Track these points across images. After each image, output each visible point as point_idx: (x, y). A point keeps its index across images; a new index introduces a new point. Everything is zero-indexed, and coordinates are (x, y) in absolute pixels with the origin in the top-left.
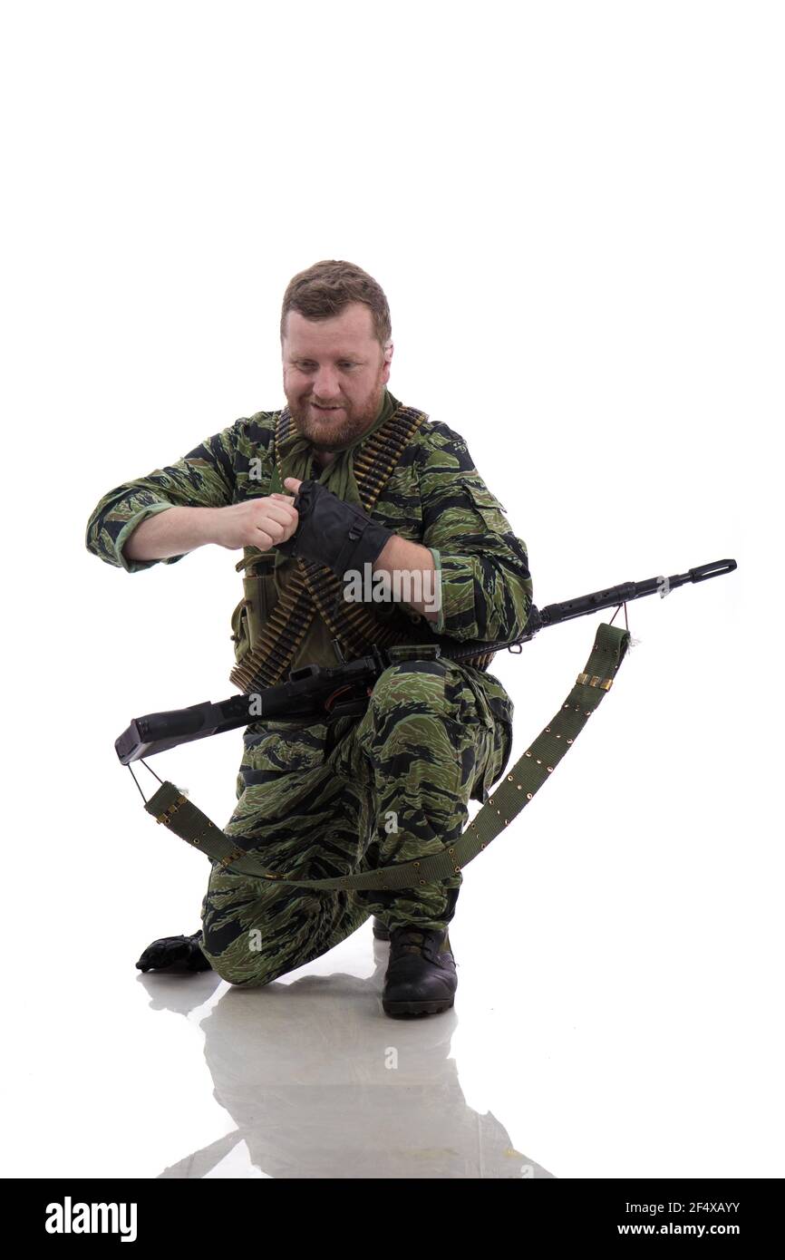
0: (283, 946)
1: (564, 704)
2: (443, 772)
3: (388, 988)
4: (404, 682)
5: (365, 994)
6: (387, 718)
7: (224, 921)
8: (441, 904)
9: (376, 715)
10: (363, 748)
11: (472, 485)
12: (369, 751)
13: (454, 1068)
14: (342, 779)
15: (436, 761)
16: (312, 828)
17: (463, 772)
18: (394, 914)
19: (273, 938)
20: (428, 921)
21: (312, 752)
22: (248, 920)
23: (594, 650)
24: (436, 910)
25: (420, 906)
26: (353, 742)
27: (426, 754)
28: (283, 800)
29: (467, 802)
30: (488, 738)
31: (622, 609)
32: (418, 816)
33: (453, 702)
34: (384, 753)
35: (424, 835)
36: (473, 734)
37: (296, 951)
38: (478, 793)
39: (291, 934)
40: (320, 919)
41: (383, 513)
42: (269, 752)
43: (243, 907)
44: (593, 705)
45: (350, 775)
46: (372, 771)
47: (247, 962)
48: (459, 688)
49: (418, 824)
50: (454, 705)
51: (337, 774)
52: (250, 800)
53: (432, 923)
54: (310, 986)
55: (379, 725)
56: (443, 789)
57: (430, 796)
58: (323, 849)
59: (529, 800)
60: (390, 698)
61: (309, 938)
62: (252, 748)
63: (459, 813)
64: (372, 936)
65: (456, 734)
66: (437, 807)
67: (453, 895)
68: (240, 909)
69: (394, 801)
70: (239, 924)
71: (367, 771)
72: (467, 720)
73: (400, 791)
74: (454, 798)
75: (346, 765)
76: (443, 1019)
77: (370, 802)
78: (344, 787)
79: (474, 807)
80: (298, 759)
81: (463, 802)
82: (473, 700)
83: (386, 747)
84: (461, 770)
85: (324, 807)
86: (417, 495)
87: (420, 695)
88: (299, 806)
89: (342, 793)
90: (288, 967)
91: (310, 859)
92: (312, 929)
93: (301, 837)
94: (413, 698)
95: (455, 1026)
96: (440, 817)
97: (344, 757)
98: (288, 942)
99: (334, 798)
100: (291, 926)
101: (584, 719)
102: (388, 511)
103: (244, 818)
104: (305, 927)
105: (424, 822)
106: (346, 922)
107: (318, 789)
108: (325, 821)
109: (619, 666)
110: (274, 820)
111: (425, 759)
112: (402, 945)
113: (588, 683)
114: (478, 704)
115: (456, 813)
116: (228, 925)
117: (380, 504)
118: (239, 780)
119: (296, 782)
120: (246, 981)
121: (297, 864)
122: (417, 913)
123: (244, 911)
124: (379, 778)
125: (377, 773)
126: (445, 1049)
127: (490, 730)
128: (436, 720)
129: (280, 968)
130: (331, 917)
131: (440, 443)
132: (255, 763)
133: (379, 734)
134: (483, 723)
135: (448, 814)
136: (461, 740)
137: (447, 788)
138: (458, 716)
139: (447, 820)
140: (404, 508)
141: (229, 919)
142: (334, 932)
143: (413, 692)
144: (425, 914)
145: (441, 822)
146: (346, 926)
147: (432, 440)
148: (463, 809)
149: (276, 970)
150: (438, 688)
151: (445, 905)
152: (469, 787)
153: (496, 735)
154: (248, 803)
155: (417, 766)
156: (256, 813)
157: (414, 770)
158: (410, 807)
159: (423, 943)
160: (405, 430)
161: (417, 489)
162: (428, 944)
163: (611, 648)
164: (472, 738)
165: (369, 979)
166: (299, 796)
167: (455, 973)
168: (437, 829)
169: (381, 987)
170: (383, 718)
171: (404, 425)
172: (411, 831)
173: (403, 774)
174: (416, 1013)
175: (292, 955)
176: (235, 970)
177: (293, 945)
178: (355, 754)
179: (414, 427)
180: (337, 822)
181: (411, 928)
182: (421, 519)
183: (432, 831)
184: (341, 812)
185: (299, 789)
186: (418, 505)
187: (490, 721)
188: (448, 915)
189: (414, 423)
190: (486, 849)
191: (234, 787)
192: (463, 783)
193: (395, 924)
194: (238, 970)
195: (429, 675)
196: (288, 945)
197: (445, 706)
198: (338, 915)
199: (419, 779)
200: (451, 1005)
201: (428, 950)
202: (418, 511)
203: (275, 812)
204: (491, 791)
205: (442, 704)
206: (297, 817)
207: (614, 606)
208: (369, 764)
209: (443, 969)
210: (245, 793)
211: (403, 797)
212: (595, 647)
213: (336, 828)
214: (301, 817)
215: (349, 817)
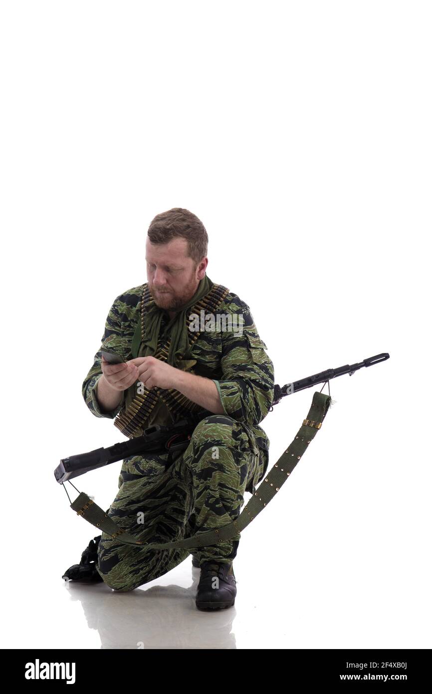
0: (142, 569)
1: (296, 437)
2: (231, 478)
3: (199, 594)
4: (210, 428)
5: (187, 597)
6: (201, 448)
7: (110, 555)
8: (229, 549)
9: (194, 446)
10: (187, 465)
11: (250, 334)
12: (190, 466)
13: (234, 639)
14: (175, 480)
15: (226, 472)
16: (159, 506)
17: (241, 478)
18: (203, 554)
19: (136, 565)
20: (222, 558)
21: (159, 467)
22: (122, 555)
23: (312, 407)
24: (226, 552)
25: (218, 550)
26: (182, 461)
27: (221, 468)
28: (143, 491)
29: (243, 494)
30: (255, 459)
31: (327, 383)
32: (217, 502)
33: (236, 440)
34: (199, 467)
35: (219, 512)
36: (247, 457)
37: (149, 572)
38: (250, 488)
39: (146, 562)
40: (162, 555)
41: (200, 346)
42: (136, 464)
43: (120, 547)
44: (311, 437)
45: (180, 478)
46: (192, 477)
47: (122, 578)
48: (240, 432)
49: (217, 506)
50: (237, 442)
51: (173, 478)
52: (125, 490)
53: (224, 559)
54: (156, 592)
55: (196, 452)
56: (230, 487)
57: (223, 490)
58: (164, 518)
59: (277, 491)
60: (202, 437)
61: (156, 564)
62: (127, 462)
63: (239, 500)
64: (191, 565)
65: (238, 457)
66: (227, 497)
67: (236, 544)
68: (118, 549)
69: (204, 493)
70: (118, 557)
71: (190, 476)
72: (244, 450)
73: (207, 488)
74: (236, 492)
75: (178, 473)
76: (228, 612)
77: (191, 492)
78: (177, 485)
79: (247, 496)
80: (151, 470)
81: (241, 494)
82: (247, 439)
83: (200, 464)
84: (240, 476)
85: (166, 495)
86: (220, 338)
87: (218, 436)
88: (152, 494)
89: (176, 487)
90: (145, 581)
91: (158, 523)
92: (158, 560)
93: (152, 510)
94: (215, 437)
95: (235, 615)
96: (229, 502)
97: (177, 469)
98: (144, 567)
99: (171, 490)
100: (146, 558)
101: (306, 445)
102: (203, 345)
103: (121, 499)
104: (154, 559)
105: (220, 505)
106: (177, 557)
107: (163, 486)
108: (166, 503)
109: (325, 415)
110: (138, 501)
111: (220, 471)
112: (207, 571)
113: (308, 425)
114: (250, 441)
115: (237, 500)
116: (112, 558)
117: (199, 341)
118: (120, 478)
119: (150, 481)
120: (122, 588)
121: (150, 525)
122: (216, 554)
123: (121, 550)
124: (196, 481)
125: (195, 478)
126: (229, 628)
127: (257, 455)
128: (227, 449)
129: (140, 581)
130: (168, 553)
131: (235, 309)
132: (128, 470)
133: (196, 457)
134: (253, 452)
135: (233, 500)
136: (241, 460)
137: (232, 486)
138: (239, 447)
139: (232, 504)
140: (212, 345)
141: (112, 554)
142: (170, 562)
143: (215, 434)
144: (220, 553)
145: (229, 505)
146: (177, 559)
147: (230, 307)
148: (241, 498)
149: (138, 582)
150: (228, 432)
151: (232, 550)
152: (244, 486)
153: (260, 457)
154: (124, 491)
155: (216, 474)
156: (128, 497)
157: (215, 476)
158: (213, 497)
159: (219, 570)
160: (217, 300)
161: (220, 335)
162: (221, 571)
163: (321, 405)
164: (246, 459)
165: (189, 588)
166: (153, 489)
167: (235, 587)
168: (227, 509)
169: (195, 593)
170: (198, 448)
171: (216, 297)
172: (213, 510)
173: (209, 478)
174: (214, 608)
175: (147, 574)
176: (116, 582)
177: (148, 568)
178: (183, 468)
179: (222, 299)
180: (173, 503)
181: (213, 562)
182: (221, 352)
183: (224, 510)
184: (174, 498)
185: (152, 485)
186: (220, 344)
187: (256, 451)
188: (233, 555)
189: (222, 296)
190: (253, 520)
191: (117, 482)
192: (241, 484)
193: (203, 559)
194: (117, 582)
195: (224, 425)
196: (145, 568)
197: (232, 442)
198: (173, 553)
199: (217, 481)
200: (233, 604)
201: (221, 574)
202: (220, 347)
203: (139, 497)
204: (257, 487)
205: (230, 441)
206: (150, 500)
207: (323, 382)
208: (190, 473)
209: (229, 584)
210: (122, 486)
211: (209, 491)
212: (312, 405)
213: (171, 507)
214: (153, 500)
215: (179, 500)
